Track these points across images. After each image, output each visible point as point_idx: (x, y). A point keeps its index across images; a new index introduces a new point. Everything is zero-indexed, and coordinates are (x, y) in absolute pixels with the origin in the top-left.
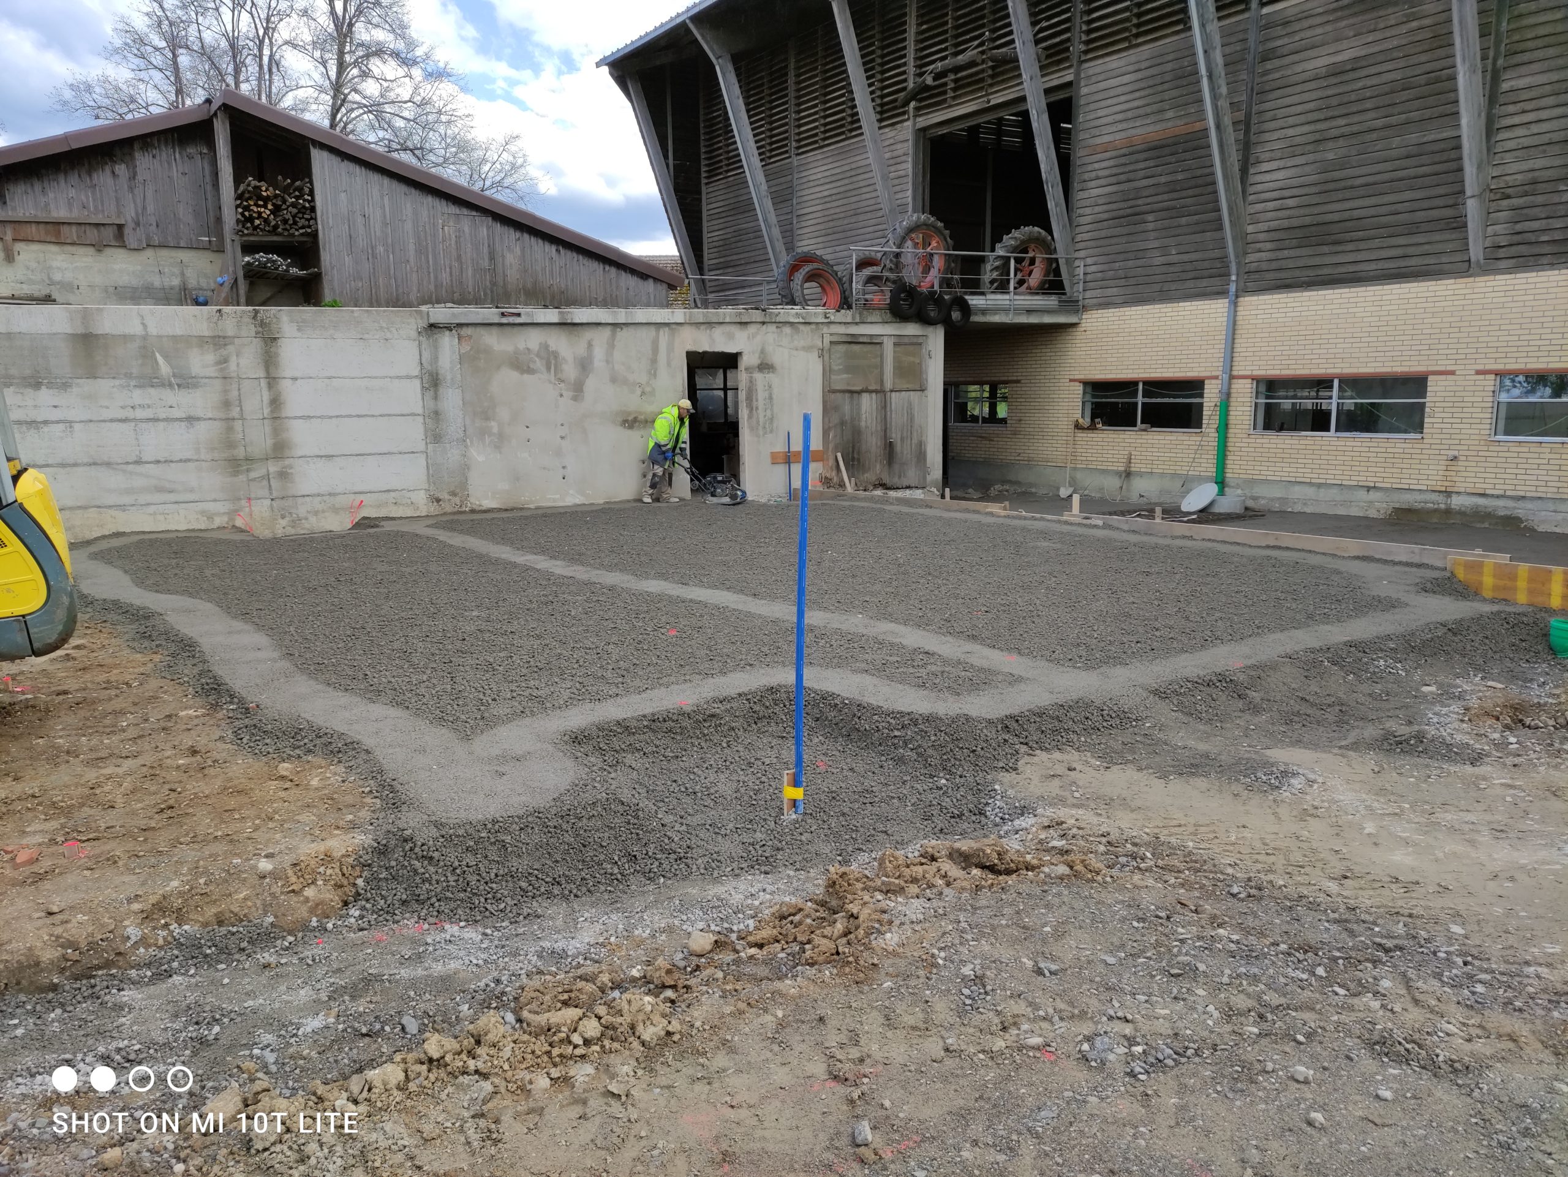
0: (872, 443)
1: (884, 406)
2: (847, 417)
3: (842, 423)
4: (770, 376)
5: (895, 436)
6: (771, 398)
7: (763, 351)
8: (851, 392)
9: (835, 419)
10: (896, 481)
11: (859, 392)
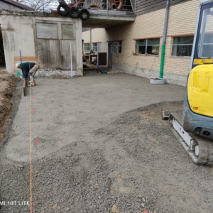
0: (55, 55)
1: (59, 44)
2: (44, 47)
3: (42, 49)
4: (12, 32)
5: (64, 54)
6: (13, 39)
7: (9, 24)
8: (46, 39)
9: (40, 47)
10: (65, 67)
11: (49, 39)
